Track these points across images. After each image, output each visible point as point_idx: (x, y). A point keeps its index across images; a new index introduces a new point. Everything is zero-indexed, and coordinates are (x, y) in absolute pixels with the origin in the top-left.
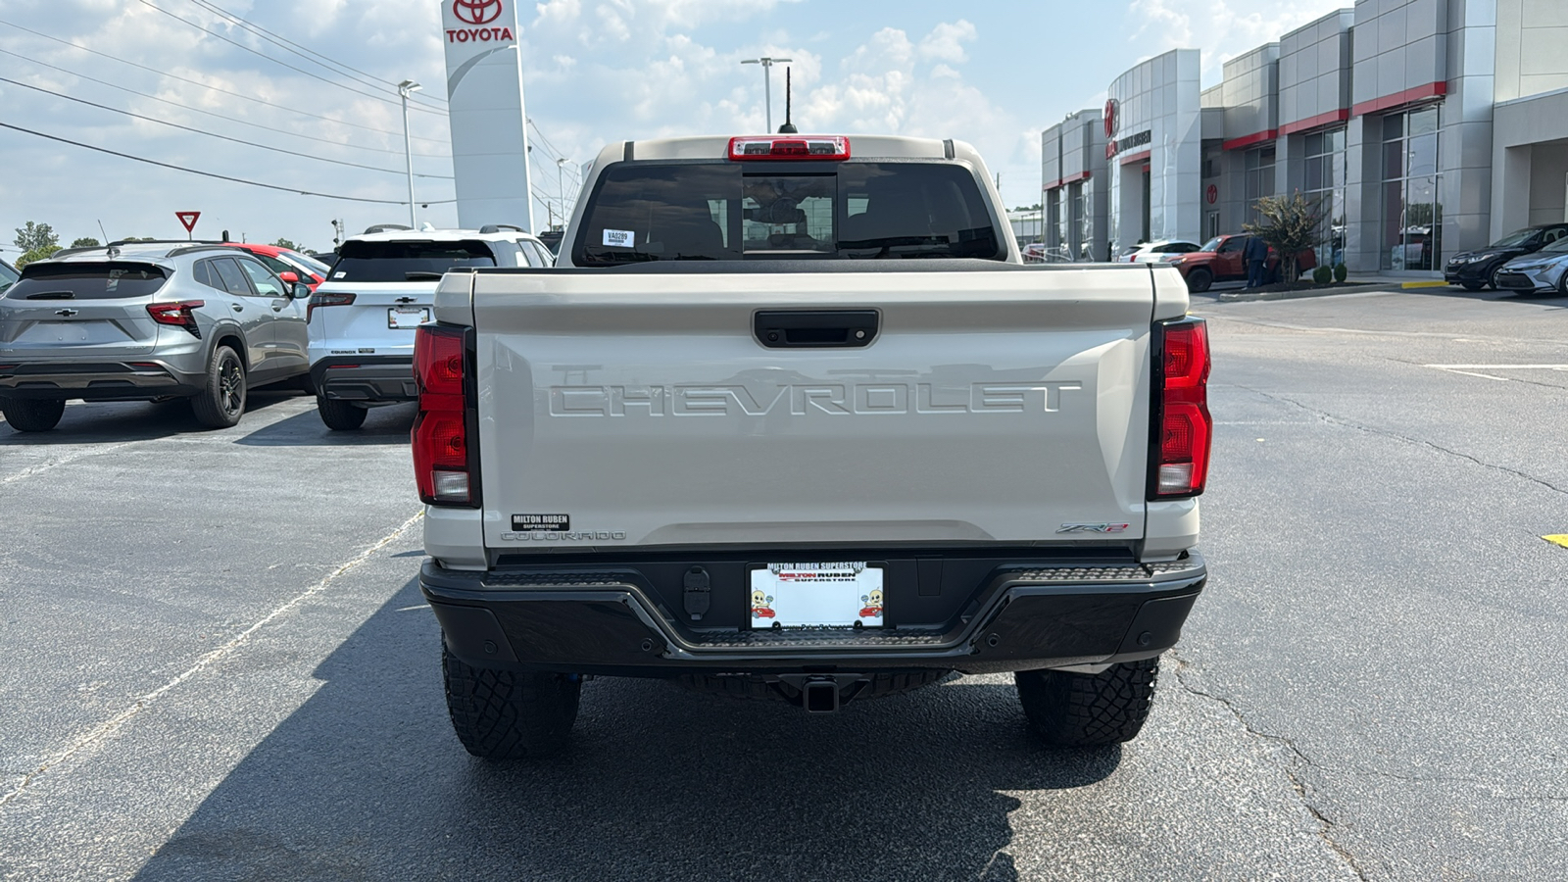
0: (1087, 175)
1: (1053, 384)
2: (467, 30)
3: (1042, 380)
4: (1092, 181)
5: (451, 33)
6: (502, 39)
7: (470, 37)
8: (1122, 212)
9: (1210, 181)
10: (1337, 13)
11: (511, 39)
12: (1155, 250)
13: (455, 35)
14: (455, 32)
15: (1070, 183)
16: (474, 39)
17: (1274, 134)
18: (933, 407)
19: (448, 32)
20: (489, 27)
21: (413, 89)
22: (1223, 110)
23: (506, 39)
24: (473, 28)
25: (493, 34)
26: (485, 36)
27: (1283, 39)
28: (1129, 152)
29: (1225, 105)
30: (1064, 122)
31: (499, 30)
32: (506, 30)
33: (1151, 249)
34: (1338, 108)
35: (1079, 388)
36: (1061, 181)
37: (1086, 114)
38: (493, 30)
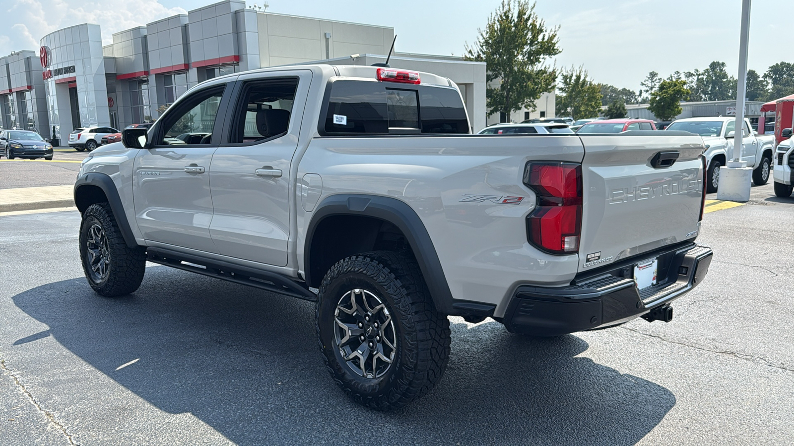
0: (30, 88)
4: (33, 91)
8: (59, 110)
9: (113, 95)
10: (179, 16)
12: (91, 131)
15: (17, 92)
17: (147, 73)
18: (682, 190)
22: (115, 58)
27: (148, 25)
28: (61, 77)
29: (116, 56)
30: (9, 56)
33: (89, 131)
34: (183, 63)
36: (10, 90)
37: (24, 53)
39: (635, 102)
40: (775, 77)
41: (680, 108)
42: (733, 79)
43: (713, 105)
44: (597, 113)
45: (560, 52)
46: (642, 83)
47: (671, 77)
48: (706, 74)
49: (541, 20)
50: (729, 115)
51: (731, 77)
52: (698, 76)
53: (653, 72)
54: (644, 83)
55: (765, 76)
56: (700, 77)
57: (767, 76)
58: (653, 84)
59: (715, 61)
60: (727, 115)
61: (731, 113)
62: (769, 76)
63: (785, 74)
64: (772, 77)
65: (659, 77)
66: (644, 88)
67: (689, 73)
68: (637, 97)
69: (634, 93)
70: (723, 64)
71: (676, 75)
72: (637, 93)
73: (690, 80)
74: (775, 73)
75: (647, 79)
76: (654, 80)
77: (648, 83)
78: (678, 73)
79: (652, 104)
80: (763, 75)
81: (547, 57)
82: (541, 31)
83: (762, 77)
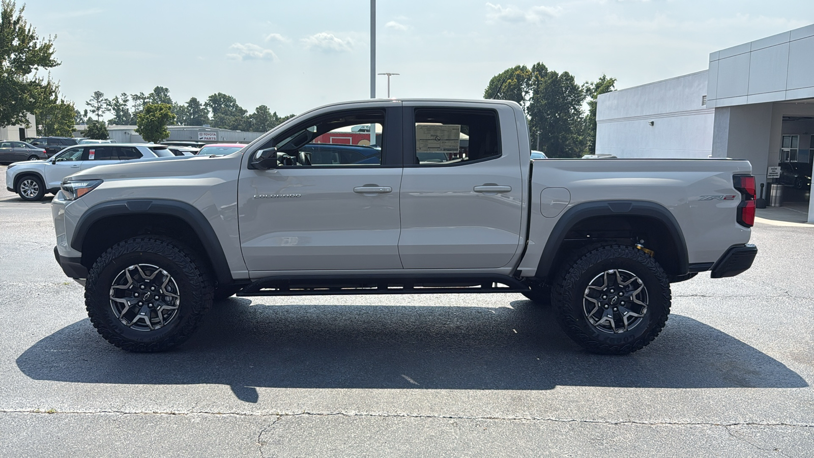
39: (81, 121)
40: (215, 106)
41: (168, 132)
42: (177, 105)
43: (182, 129)
44: (71, 133)
45: (58, 64)
46: (87, 102)
47: (117, 98)
48: (152, 98)
49: (30, 25)
50: (202, 140)
51: (175, 103)
52: (144, 100)
53: (98, 92)
54: (90, 103)
55: (206, 105)
56: (146, 101)
57: (208, 104)
58: (99, 105)
59: (159, 86)
60: (199, 140)
61: (202, 138)
62: (209, 105)
63: (222, 104)
64: (212, 106)
65: (105, 97)
66: (89, 108)
67: (136, 95)
68: (82, 117)
69: (79, 113)
70: (167, 90)
71: (123, 97)
72: (82, 113)
73: (138, 103)
74: (214, 103)
75: (93, 98)
76: (100, 100)
77: (94, 103)
78: (125, 95)
79: (140, 127)
80: (203, 104)
81: (40, 68)
82: (32, 37)
83: (204, 105)
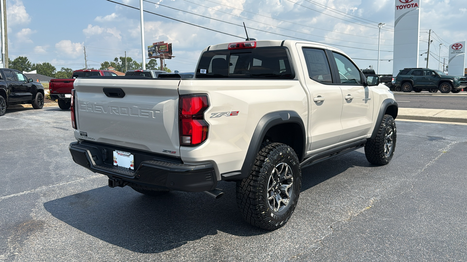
1: (154, 110)
2: (403, 5)
3: (152, 109)
5: (398, 7)
6: (414, 7)
7: (404, 7)
11: (417, 6)
13: (399, 7)
14: (399, 6)
16: (405, 8)
18: (133, 114)
19: (396, 7)
20: (410, 3)
21: (383, 25)
23: (416, 7)
24: (405, 4)
25: (411, 5)
26: (408, 6)
31: (414, 4)
32: (416, 4)
35: (159, 112)
38: (411, 4)
